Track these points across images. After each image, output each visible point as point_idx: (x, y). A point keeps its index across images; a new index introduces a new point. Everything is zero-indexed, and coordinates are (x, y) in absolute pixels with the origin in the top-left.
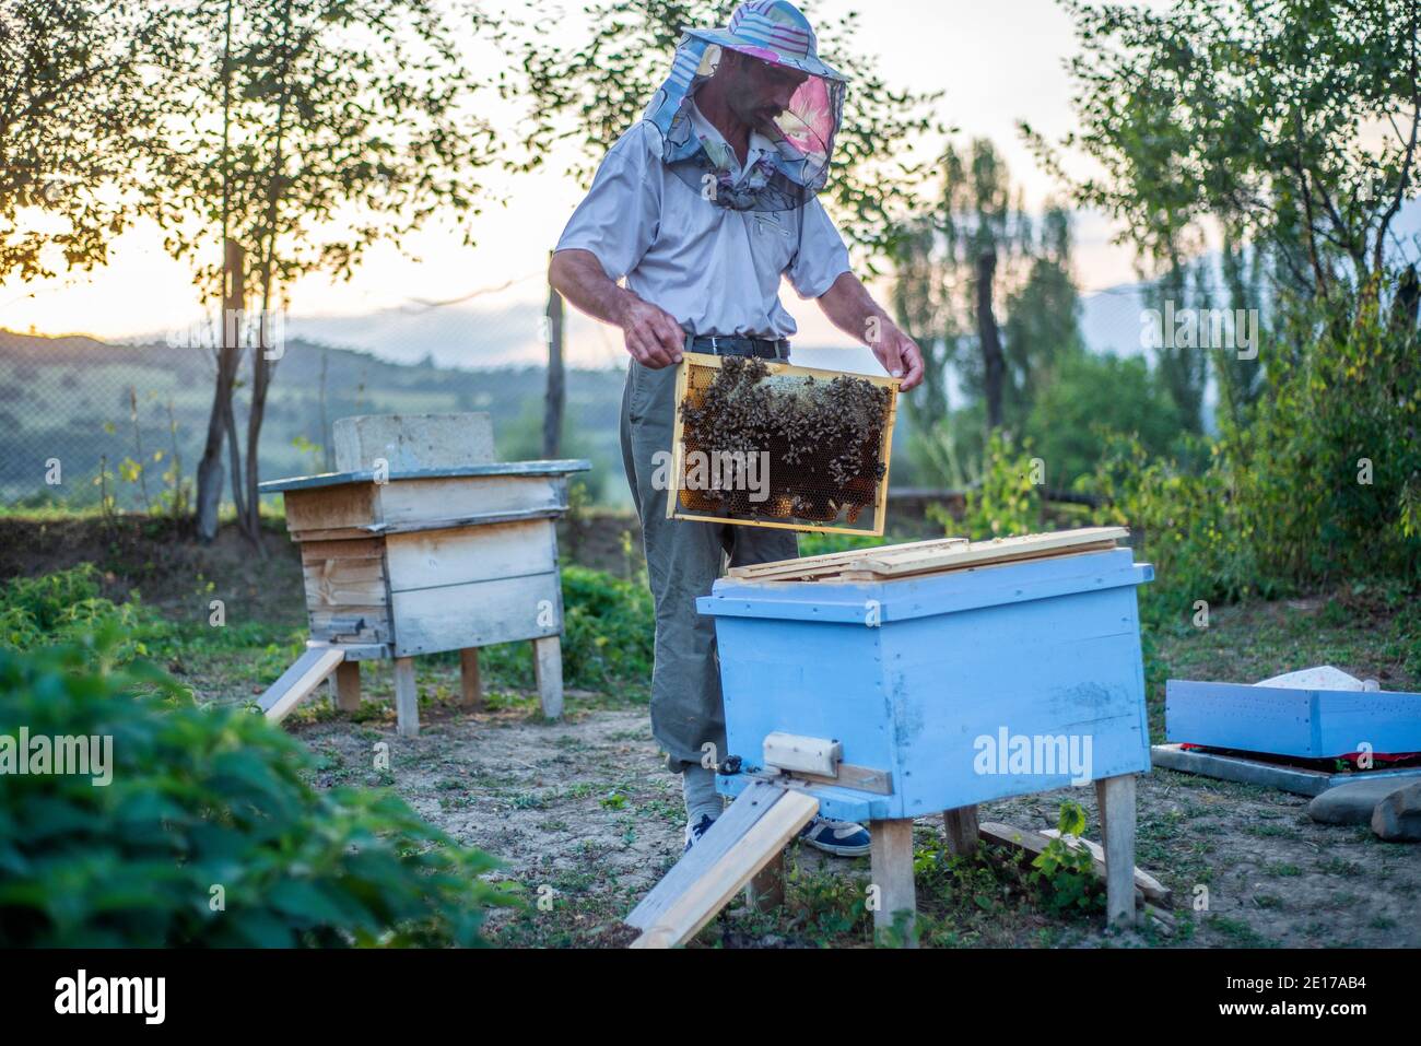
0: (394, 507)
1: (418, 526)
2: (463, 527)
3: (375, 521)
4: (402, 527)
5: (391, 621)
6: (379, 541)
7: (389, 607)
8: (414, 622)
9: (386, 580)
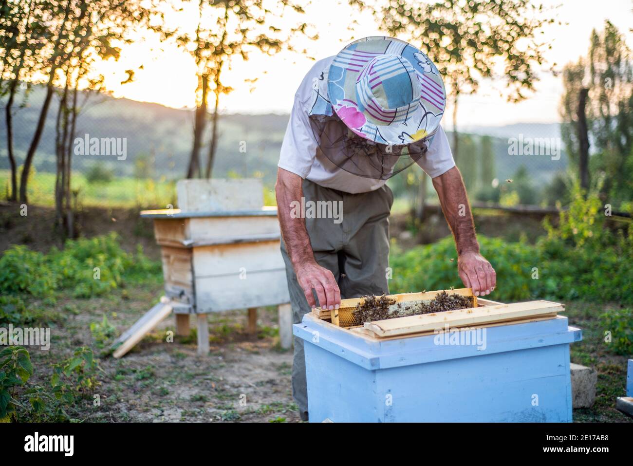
0: (196, 231)
1: (211, 242)
2: (237, 243)
3: (186, 239)
4: (202, 243)
5: (194, 293)
6: (190, 250)
7: (193, 286)
8: (208, 295)
9: (192, 271)
